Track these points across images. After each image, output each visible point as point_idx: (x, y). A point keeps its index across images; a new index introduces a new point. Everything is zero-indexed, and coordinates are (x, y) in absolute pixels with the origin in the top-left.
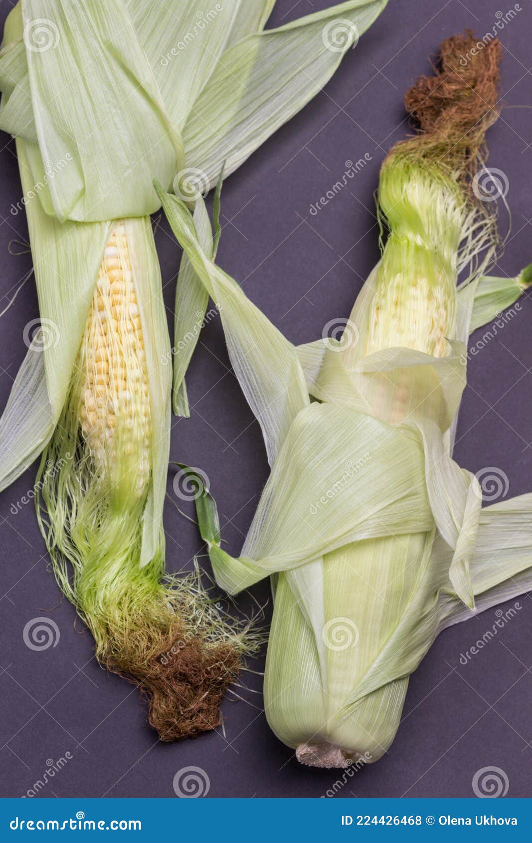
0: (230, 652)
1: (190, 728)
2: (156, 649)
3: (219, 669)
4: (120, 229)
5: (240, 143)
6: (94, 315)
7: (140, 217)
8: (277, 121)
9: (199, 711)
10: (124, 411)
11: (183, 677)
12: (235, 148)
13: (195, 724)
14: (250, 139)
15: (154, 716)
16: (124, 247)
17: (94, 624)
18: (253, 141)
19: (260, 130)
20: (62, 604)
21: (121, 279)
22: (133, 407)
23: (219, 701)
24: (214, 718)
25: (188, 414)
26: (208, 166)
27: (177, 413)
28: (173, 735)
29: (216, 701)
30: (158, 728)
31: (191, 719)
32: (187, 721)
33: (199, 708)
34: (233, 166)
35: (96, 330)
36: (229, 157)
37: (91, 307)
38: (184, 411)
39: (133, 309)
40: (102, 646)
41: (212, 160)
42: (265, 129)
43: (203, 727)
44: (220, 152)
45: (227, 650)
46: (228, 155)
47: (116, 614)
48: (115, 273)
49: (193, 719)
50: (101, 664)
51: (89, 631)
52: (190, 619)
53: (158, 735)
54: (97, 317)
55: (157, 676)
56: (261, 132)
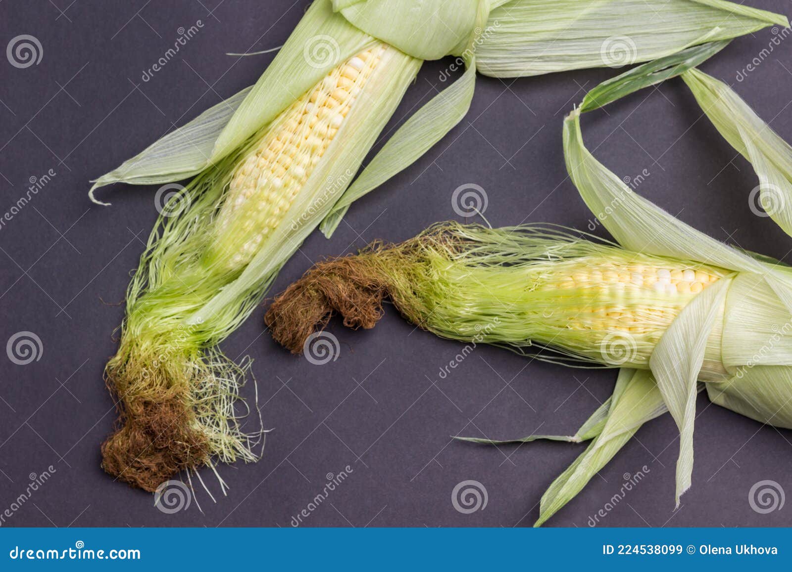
0: (201, 443)
1: (130, 475)
2: (149, 394)
3: (184, 448)
4: (379, 50)
5: (548, 57)
6: (303, 101)
7: (405, 54)
8: (595, 61)
9: (146, 469)
10: (266, 193)
11: (150, 433)
12: (541, 58)
13: (137, 477)
14: (560, 59)
15: (109, 444)
16: (371, 67)
17: (126, 339)
18: (562, 64)
19: (574, 58)
20: (118, 306)
21: (346, 89)
22: (273, 196)
23: (169, 474)
24: (154, 484)
25: (328, 235)
26: (505, 56)
27: (322, 227)
28: (112, 470)
29: (167, 472)
30: (105, 455)
31: (137, 470)
32: (134, 470)
33: (149, 466)
34: (530, 72)
35: (296, 115)
36: (531, 61)
37: (305, 93)
38: (328, 232)
39: (338, 120)
40: (117, 360)
41: (513, 53)
42: (579, 60)
43: (141, 483)
44: (524, 51)
45: (201, 439)
46: (531, 60)
47: (146, 344)
48: (346, 82)
49: (139, 471)
50: (106, 373)
51: (119, 343)
52: (195, 391)
53: (102, 461)
54: (303, 105)
55: (135, 415)
56: (576, 60)
